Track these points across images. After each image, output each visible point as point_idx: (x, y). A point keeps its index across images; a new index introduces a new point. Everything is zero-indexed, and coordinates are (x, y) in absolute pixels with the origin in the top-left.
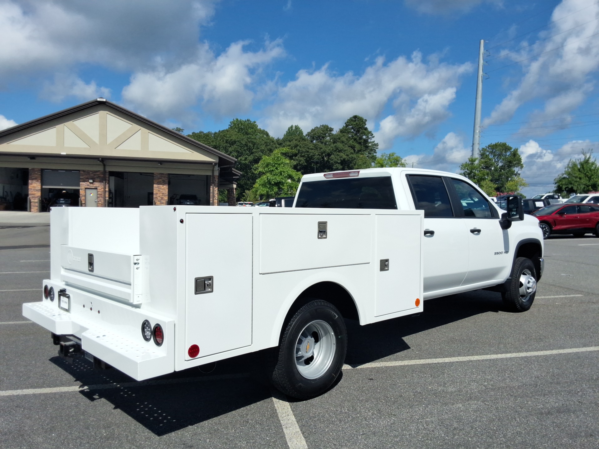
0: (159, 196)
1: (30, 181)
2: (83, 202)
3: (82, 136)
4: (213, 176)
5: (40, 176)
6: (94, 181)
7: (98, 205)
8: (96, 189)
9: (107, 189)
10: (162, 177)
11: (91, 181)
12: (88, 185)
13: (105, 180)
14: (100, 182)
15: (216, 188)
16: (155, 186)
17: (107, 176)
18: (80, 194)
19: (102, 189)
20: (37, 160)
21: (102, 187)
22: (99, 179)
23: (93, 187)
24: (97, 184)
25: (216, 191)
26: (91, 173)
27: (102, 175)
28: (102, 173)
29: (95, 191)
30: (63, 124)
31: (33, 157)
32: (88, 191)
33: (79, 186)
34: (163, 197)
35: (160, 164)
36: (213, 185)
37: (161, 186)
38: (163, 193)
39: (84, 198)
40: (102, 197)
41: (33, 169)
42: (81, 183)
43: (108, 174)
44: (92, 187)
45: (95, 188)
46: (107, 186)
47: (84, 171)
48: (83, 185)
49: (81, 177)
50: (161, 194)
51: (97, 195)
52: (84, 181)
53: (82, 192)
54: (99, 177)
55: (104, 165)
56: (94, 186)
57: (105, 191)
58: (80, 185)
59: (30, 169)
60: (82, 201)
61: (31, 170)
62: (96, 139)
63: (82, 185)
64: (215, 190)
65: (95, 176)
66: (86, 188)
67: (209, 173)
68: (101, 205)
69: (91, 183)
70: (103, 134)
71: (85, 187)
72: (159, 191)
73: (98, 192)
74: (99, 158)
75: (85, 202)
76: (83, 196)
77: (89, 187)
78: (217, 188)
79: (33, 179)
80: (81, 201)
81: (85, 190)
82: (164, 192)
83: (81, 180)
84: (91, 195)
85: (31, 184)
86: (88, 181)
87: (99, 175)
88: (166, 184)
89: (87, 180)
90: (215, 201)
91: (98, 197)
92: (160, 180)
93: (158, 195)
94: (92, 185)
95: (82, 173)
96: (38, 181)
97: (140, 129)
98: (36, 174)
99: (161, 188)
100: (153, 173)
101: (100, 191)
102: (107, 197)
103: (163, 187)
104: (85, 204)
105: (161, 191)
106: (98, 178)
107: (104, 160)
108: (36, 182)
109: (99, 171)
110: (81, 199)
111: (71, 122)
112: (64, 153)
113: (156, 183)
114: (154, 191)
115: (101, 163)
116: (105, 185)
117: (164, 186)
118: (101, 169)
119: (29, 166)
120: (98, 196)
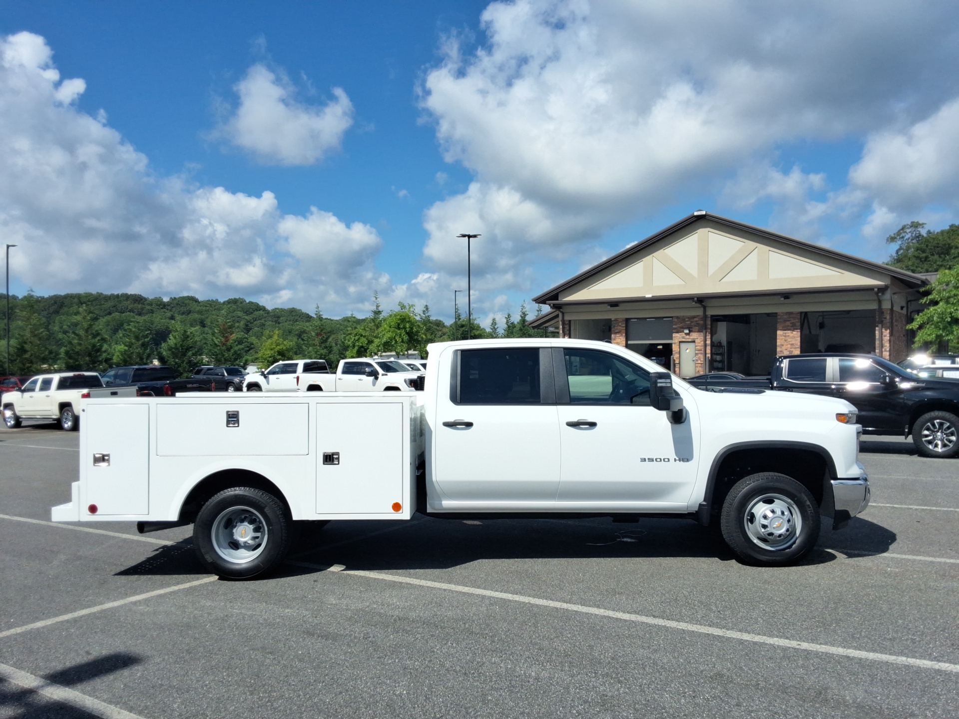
0: (786, 350)
1: (613, 336)
2: (677, 362)
3: (676, 269)
4: (881, 311)
5: (624, 328)
6: (690, 331)
7: (696, 365)
8: (694, 342)
9: (708, 342)
10: (790, 318)
11: (687, 331)
12: (683, 338)
13: (706, 329)
14: (699, 331)
15: (886, 330)
16: (779, 333)
17: (709, 322)
18: (673, 350)
19: (701, 341)
20: (622, 306)
21: (701, 339)
22: (697, 328)
23: (690, 340)
24: (694, 335)
25: (885, 336)
26: (687, 319)
27: (702, 322)
28: (701, 319)
29: (692, 344)
30: (651, 255)
31: (614, 304)
32: (682, 345)
33: (671, 339)
34: (792, 350)
35: (783, 299)
36: (880, 325)
37: (789, 333)
38: (792, 344)
39: (678, 356)
40: (701, 353)
41: (616, 320)
42: (674, 335)
43: (710, 319)
44: (688, 340)
45: (693, 340)
46: (709, 337)
47: (677, 317)
48: (677, 337)
49: (674, 327)
50: (789, 346)
51: (696, 350)
52: (677, 332)
53: (675, 348)
54: (698, 325)
55: (705, 308)
56: (691, 337)
57: (705, 345)
58: (673, 338)
59: (612, 319)
60: (676, 360)
61: (614, 320)
62: (694, 271)
63: (675, 337)
64: (884, 334)
65: (692, 324)
66: (680, 342)
67: (873, 306)
68: (700, 365)
69: (687, 334)
70: (703, 264)
71: (680, 340)
72: (786, 341)
73: (696, 346)
74: (693, 298)
75: (680, 361)
76: (676, 353)
77: (684, 340)
78: (888, 331)
79: (616, 333)
80: (674, 360)
81: (679, 345)
82: (793, 342)
83: (674, 331)
84: (688, 351)
85: (615, 340)
86: (683, 332)
87: (698, 322)
88: (797, 329)
89: (682, 330)
90: (884, 353)
91: (696, 354)
92: (788, 323)
93: (784, 348)
94: (688, 337)
95: (676, 320)
96: (622, 335)
97: (757, 247)
98: (620, 326)
99: (788, 336)
100: (776, 313)
101: (700, 344)
102: (708, 354)
103: (791, 335)
104: (679, 363)
105: (789, 340)
106: (696, 326)
107: (701, 300)
108: (620, 336)
109: (698, 316)
110: (673, 358)
111: (662, 251)
112: (649, 296)
113: (781, 328)
114: (778, 341)
115: (698, 305)
116: (706, 336)
117: (794, 333)
118: (699, 312)
119: (612, 316)
120: (696, 352)
